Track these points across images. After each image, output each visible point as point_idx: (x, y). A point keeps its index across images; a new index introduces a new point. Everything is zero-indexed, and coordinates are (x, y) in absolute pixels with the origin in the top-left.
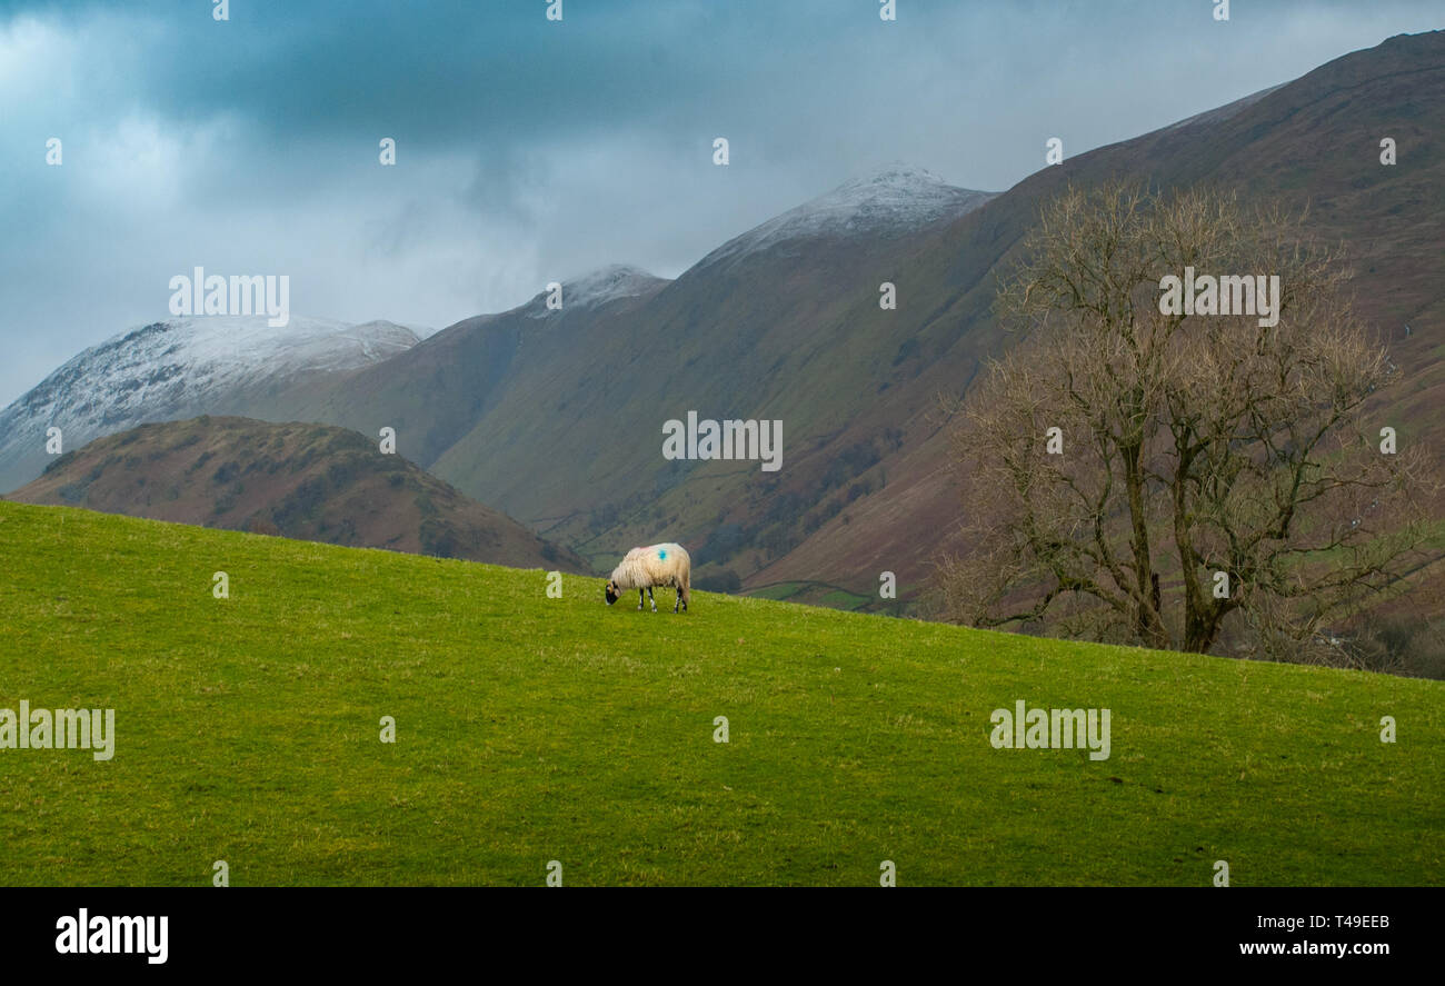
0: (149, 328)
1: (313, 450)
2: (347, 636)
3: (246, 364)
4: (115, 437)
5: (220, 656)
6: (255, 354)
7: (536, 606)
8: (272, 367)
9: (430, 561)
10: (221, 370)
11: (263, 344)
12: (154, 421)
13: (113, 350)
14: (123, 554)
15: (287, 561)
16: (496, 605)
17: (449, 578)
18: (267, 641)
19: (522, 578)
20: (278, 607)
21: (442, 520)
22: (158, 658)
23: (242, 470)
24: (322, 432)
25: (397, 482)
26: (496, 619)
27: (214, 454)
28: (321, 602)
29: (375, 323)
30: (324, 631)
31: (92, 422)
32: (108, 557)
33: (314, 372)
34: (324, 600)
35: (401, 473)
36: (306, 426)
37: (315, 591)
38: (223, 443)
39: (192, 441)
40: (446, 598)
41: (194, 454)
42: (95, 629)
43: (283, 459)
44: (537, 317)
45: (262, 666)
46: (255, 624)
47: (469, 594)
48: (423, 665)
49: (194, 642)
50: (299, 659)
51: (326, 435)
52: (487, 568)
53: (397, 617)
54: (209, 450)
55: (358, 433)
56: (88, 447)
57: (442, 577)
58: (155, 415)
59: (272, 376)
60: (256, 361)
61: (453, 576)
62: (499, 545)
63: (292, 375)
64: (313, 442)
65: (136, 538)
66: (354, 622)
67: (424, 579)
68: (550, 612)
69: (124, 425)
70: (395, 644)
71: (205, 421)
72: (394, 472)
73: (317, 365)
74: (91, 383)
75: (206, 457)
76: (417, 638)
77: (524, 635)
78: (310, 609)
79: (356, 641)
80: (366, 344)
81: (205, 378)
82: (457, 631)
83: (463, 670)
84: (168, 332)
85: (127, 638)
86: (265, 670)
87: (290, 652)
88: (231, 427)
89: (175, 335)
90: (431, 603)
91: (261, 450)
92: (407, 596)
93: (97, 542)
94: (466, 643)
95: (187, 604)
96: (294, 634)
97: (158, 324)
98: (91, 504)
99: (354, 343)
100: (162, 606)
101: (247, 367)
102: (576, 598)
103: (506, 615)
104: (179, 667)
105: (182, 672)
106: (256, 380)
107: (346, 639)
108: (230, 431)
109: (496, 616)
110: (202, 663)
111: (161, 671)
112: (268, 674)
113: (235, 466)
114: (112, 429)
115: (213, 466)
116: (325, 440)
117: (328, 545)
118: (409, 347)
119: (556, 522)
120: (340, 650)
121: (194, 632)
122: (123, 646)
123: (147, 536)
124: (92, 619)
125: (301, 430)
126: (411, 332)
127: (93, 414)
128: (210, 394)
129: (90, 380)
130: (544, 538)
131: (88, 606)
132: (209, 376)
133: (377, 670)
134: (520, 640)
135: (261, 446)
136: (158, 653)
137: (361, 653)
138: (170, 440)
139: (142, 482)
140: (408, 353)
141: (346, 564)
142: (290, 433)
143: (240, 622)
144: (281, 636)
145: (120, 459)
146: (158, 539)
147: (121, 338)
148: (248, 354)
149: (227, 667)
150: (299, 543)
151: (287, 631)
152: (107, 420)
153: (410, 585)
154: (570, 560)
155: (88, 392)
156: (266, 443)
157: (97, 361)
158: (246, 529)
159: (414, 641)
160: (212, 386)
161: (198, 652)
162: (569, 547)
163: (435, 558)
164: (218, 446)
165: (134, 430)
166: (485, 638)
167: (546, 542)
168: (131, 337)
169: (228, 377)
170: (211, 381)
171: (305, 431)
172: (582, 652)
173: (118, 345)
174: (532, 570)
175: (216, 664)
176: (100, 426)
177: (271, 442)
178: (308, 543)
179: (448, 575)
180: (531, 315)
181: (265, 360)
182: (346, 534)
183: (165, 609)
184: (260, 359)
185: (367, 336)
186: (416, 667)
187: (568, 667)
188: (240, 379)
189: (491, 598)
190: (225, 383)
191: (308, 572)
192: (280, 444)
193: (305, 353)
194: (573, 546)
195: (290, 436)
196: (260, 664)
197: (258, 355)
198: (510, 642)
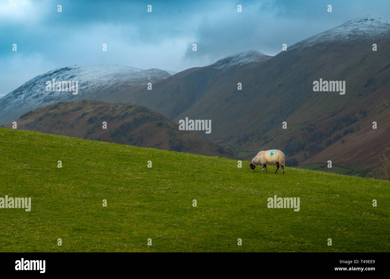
0: (63, 69)
1: (127, 113)
2: (139, 178)
3: (101, 83)
4: (48, 106)
5: (88, 184)
6: (105, 79)
7: (215, 169)
8: (111, 84)
9: (173, 153)
10: (91, 84)
11: (107, 75)
12: (64, 101)
13: (48, 77)
14: (51, 147)
15: (116, 152)
16: (199, 169)
17: (180, 159)
18: (107, 179)
19: (209, 160)
20: (112, 167)
21: (178, 138)
22: (64, 184)
23: (99, 119)
24: (131, 107)
25: (160, 125)
26: (199, 174)
27: (88, 113)
28: (129, 166)
29: (153, 69)
30: (130, 176)
31: (39, 101)
32: (45, 148)
33: (128, 86)
34: (130, 166)
35: (162, 121)
36: (124, 104)
37: (127, 162)
38: (91, 110)
39: (79, 109)
40: (179, 166)
41: (80, 113)
42: (39, 173)
43: (115, 116)
44: (217, 69)
45: (105, 188)
46: (103, 173)
47: (188, 165)
48: (169, 189)
49: (78, 179)
50: (120, 186)
51: (132, 107)
52: (195, 156)
53: (159, 172)
54: (86, 112)
55: (145, 107)
56: (38, 109)
57: (177, 159)
58: (65, 99)
59: (111, 87)
60: (105, 81)
61: (182, 158)
62: (200, 147)
63: (119, 87)
64: (127, 110)
65: (56, 142)
66: (142, 173)
67: (170, 159)
68: (221, 172)
69: (52, 102)
70: (158, 181)
71: (84, 102)
72: (158, 121)
73: (129, 83)
74: (39, 87)
75: (84, 114)
76: (167, 179)
77: (210, 180)
78: (124, 168)
79: (142, 180)
80: (149, 77)
81: (85, 87)
82: (183, 178)
83: (185, 191)
84: (71, 71)
85: (52, 177)
86: (106, 189)
87: (117, 183)
88: (94, 104)
89: (73, 72)
90: (173, 168)
91: (106, 112)
92: (163, 165)
93: (41, 143)
94: (186, 182)
95: (76, 166)
96: (118, 177)
97: (66, 68)
98: (39, 129)
99: (144, 76)
100: (66, 166)
101: (101, 84)
102: (231, 167)
103: (202, 173)
104: (72, 187)
105: (73, 189)
106: (105, 88)
107: (139, 179)
108: (94, 105)
109: (198, 173)
110: (81, 186)
111: (65, 188)
112: (107, 190)
113: (96, 118)
114: (47, 104)
115: (87, 117)
116: (132, 110)
117: (132, 146)
118: (166, 78)
119: (223, 140)
120: (136, 183)
121: (78, 175)
122: (50, 179)
123: (61, 142)
124: (38, 170)
125: (123, 106)
126: (167, 73)
127: (40, 98)
128: (87, 92)
129: (39, 86)
130: (218, 145)
131: (36, 165)
132: (86, 86)
133: (151, 190)
134: (208, 181)
135: (106, 111)
136: (64, 182)
137: (145, 184)
138: (70, 108)
139: (59, 122)
140: (166, 80)
141: (139, 153)
142: (118, 107)
143: (97, 172)
144: (113, 178)
145: (50, 114)
146: (65, 143)
147: (52, 72)
148: (102, 79)
149: (91, 188)
150: (121, 145)
151: (115, 176)
152: (45, 101)
153: (164, 161)
154: (229, 153)
155: (38, 91)
156: (108, 110)
157: (42, 80)
158: (100, 140)
159: (166, 180)
160: (88, 89)
161: (80, 182)
162: (228, 149)
163: (175, 152)
164: (90, 110)
165: (56, 104)
166: (194, 180)
167: (219, 147)
168: (56, 72)
169: (94, 87)
170: (87, 88)
171: (124, 106)
172: (233, 186)
173: (51, 75)
174: (213, 157)
175: (87, 187)
176: (43, 103)
177: (111, 110)
178: (124, 145)
179: (180, 158)
180: (215, 68)
181: (109, 81)
182: (139, 142)
183: (67, 167)
184: (107, 81)
185: (150, 74)
186: (166, 190)
187: (227, 191)
188: (99, 87)
189: (197, 166)
190: (93, 89)
191: (124, 156)
192: (114, 110)
193: (125, 79)
194: (230, 148)
195: (118, 108)
196: (104, 187)
197: (106, 79)
198: (204, 182)
